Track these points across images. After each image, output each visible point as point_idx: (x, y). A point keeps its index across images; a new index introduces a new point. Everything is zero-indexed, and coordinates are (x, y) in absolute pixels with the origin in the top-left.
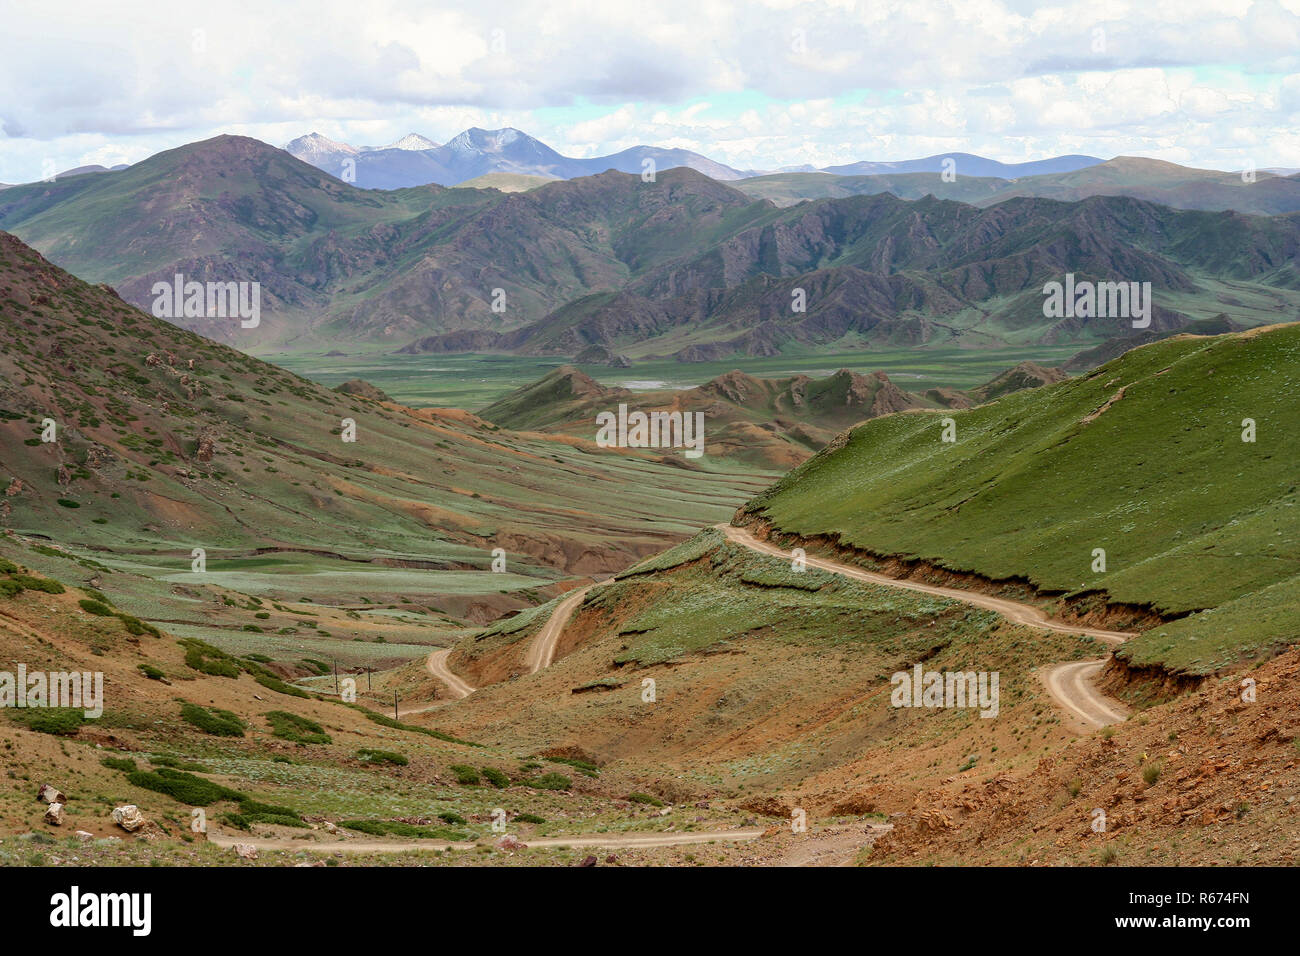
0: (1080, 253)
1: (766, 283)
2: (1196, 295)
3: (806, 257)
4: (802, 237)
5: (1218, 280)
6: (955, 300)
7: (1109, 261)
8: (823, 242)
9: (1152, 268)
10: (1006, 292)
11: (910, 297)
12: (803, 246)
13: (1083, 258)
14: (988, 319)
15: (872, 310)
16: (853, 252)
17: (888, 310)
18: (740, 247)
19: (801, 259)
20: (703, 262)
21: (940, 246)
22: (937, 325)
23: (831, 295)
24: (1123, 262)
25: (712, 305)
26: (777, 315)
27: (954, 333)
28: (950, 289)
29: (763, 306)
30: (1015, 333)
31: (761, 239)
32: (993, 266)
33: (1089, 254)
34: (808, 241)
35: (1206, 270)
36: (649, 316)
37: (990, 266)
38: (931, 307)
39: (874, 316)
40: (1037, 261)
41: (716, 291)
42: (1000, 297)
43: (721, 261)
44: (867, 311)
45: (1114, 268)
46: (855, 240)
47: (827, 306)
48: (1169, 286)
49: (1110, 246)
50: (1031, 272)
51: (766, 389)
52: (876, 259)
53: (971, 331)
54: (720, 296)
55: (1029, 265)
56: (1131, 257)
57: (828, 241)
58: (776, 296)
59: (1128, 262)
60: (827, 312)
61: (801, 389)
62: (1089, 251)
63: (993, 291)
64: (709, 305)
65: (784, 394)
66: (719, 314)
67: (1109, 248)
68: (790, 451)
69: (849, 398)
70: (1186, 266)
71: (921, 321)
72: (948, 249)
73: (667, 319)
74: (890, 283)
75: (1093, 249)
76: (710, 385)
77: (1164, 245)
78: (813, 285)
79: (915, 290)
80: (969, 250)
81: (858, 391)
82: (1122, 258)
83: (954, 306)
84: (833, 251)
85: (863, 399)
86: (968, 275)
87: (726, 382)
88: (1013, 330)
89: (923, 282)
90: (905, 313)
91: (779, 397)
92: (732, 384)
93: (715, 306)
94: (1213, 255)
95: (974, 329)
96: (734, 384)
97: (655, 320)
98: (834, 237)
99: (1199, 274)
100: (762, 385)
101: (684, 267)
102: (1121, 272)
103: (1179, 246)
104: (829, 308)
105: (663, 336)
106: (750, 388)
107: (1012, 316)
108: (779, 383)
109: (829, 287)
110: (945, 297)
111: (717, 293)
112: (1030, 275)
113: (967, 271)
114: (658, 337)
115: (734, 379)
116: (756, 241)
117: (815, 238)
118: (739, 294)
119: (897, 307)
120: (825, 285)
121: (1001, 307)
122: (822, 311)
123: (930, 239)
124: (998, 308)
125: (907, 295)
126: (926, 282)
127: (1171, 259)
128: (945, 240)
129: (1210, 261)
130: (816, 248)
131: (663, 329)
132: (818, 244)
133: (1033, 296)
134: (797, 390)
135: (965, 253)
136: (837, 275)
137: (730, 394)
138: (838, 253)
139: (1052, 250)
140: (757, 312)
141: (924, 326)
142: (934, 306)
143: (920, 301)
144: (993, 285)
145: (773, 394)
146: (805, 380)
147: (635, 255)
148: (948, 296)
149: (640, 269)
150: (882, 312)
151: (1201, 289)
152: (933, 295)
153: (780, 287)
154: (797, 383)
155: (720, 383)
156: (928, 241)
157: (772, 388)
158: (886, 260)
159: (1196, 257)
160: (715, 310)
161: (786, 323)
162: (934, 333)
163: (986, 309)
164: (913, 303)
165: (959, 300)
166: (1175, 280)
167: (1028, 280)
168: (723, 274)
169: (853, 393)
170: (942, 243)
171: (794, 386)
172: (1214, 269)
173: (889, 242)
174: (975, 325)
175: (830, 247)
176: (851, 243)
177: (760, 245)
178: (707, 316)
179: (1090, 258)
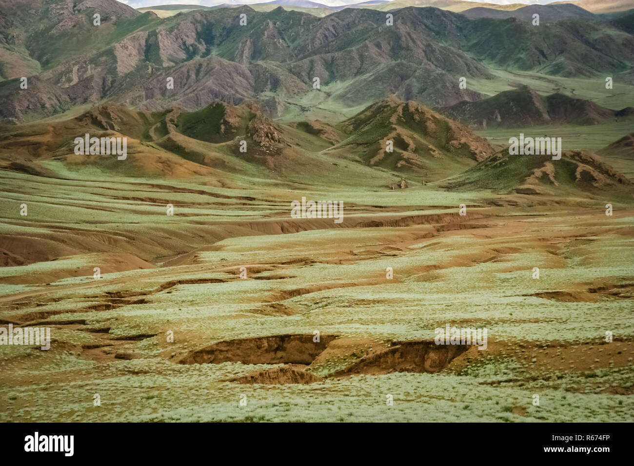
0: (402, 48)
1: (150, 70)
2: (492, 81)
3: (183, 55)
4: (179, 40)
5: (506, 70)
6: (303, 83)
7: (423, 54)
8: (196, 43)
9: (457, 60)
10: (343, 78)
11: (267, 81)
12: (180, 47)
13: (403, 52)
14: (330, 99)
15: (237, 92)
16: (220, 52)
17: (250, 92)
18: (130, 47)
19: (177, 56)
20: (100, 59)
21: (289, 47)
22: (289, 103)
23: (203, 81)
24: (434, 55)
25: (106, 89)
26: (159, 96)
27: (303, 109)
28: (298, 75)
29: (147, 89)
30: (351, 109)
31: (147, 41)
32: (333, 58)
33: (407, 49)
34: (184, 44)
35: (496, 63)
36: (54, 98)
37: (330, 59)
38: (284, 89)
39: (238, 96)
40: (366, 54)
41: (110, 78)
42: (338, 82)
43: (114, 58)
44: (233, 92)
45: (428, 60)
46: (221, 43)
47: (199, 89)
48: (471, 74)
49: (424, 42)
50: (362, 62)
51: (140, 121)
52: (238, 56)
53: (317, 108)
54: (113, 82)
55: (361, 57)
56: (440, 51)
57: (200, 43)
58: (158, 81)
59: (438, 54)
60: (201, 93)
61: (176, 120)
62: (408, 46)
63: (333, 77)
64: (104, 89)
65: (159, 125)
66: (111, 96)
67: (423, 44)
68: (160, 158)
69: (223, 127)
70: (481, 60)
71: (277, 100)
72: (295, 48)
73: (68, 100)
74: (251, 71)
75: (411, 44)
76: (84, 116)
77: (463, 44)
78: (188, 72)
79: (271, 75)
80: (312, 49)
81: (232, 120)
82: (433, 51)
83: (302, 89)
84: (204, 51)
85: (236, 128)
86: (312, 65)
87: (101, 113)
88: (350, 106)
89: (276, 70)
90: (263, 94)
91: (154, 127)
92: (108, 115)
93: (109, 90)
94: (501, 51)
95: (318, 106)
96: (109, 115)
97: (58, 100)
98: (204, 40)
99: (491, 66)
100: (137, 117)
101: (85, 62)
102: (433, 63)
103: (474, 45)
104: (202, 90)
105: (65, 113)
106: (125, 119)
107: (349, 96)
108: (153, 115)
109: (202, 74)
110: (295, 82)
111: (111, 79)
112: (362, 65)
113: (312, 62)
114: (62, 114)
115: (109, 111)
116: (143, 43)
117: (190, 41)
118: (128, 80)
119: (258, 89)
120: (198, 72)
121: (339, 89)
122: (196, 92)
123: (281, 41)
124: (337, 90)
125: (264, 80)
126: (280, 70)
127: (468, 55)
128: (293, 42)
129: (499, 57)
130: (191, 48)
131: (66, 107)
132: (192, 45)
133: (365, 80)
134: (172, 121)
135: (308, 51)
136: (208, 64)
137: (105, 124)
138: (208, 52)
139: (378, 46)
140: (144, 93)
141: (279, 104)
142: (286, 88)
143: (276, 84)
144: (332, 73)
145: (148, 124)
146: (180, 111)
147: (46, 54)
148: (298, 81)
149: (49, 65)
150: (245, 94)
151: (495, 76)
152: (285, 80)
153: (161, 74)
154: (171, 114)
155: (96, 114)
156: (279, 43)
157: (147, 119)
158: (247, 58)
159: (488, 53)
160: (108, 93)
161: (167, 102)
162: (287, 110)
163: (327, 91)
164: (269, 86)
165: (306, 83)
166: (474, 69)
167: (360, 68)
168: (116, 68)
169: (226, 123)
170: (290, 44)
171: (168, 117)
172: (502, 62)
173: (248, 43)
174: (320, 103)
175: (202, 48)
176: (219, 45)
177: (146, 46)
178: (102, 98)
179: (409, 52)
